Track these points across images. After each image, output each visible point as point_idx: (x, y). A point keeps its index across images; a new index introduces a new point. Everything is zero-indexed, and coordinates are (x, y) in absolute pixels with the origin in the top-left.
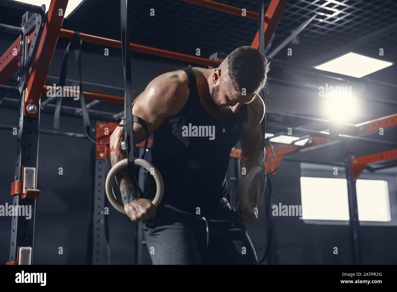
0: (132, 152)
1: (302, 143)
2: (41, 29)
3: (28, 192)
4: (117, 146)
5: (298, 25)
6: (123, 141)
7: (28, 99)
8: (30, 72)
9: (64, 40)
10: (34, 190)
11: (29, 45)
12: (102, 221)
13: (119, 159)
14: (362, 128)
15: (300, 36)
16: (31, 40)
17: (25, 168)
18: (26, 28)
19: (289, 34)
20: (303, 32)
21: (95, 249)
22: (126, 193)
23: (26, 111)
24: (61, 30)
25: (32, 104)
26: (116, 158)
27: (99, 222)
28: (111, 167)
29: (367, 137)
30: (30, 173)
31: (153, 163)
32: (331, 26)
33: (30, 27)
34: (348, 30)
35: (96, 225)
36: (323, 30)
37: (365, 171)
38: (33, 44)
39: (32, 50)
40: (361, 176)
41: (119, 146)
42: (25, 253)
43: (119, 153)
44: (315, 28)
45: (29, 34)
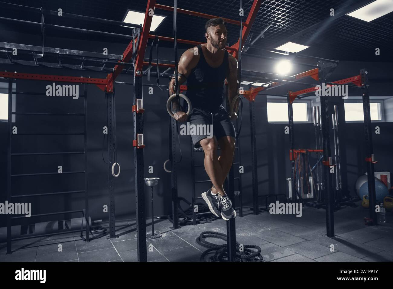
0: (178, 91)
1: (267, 86)
2: (141, 35)
3: (139, 110)
4: (172, 88)
5: (264, 29)
6: (174, 86)
7: (137, 68)
8: (137, 56)
9: (151, 40)
10: (142, 109)
11: (136, 43)
12: (175, 124)
13: (173, 94)
14: (294, 78)
15: (265, 34)
16: (136, 41)
17: (137, 100)
18: (134, 36)
19: (260, 33)
20: (266, 32)
21: (173, 136)
22: (175, 109)
23: (136, 74)
24: (149, 35)
25: (139, 70)
26: (171, 93)
27: (174, 124)
28: (169, 97)
29: (297, 81)
30: (139, 102)
31: (186, 95)
32: (280, 29)
33: (136, 35)
34: (287, 31)
35: (172, 126)
36: (276, 31)
37: (296, 98)
38: (137, 43)
39: (137, 45)
40: (294, 101)
41: (173, 88)
42: (140, 137)
43: (173, 91)
44: (272, 30)
45: (135, 38)
